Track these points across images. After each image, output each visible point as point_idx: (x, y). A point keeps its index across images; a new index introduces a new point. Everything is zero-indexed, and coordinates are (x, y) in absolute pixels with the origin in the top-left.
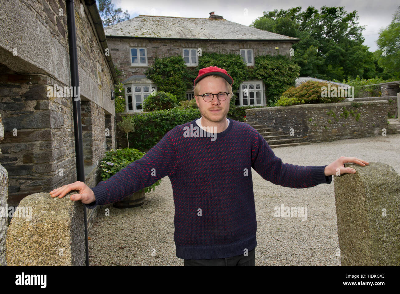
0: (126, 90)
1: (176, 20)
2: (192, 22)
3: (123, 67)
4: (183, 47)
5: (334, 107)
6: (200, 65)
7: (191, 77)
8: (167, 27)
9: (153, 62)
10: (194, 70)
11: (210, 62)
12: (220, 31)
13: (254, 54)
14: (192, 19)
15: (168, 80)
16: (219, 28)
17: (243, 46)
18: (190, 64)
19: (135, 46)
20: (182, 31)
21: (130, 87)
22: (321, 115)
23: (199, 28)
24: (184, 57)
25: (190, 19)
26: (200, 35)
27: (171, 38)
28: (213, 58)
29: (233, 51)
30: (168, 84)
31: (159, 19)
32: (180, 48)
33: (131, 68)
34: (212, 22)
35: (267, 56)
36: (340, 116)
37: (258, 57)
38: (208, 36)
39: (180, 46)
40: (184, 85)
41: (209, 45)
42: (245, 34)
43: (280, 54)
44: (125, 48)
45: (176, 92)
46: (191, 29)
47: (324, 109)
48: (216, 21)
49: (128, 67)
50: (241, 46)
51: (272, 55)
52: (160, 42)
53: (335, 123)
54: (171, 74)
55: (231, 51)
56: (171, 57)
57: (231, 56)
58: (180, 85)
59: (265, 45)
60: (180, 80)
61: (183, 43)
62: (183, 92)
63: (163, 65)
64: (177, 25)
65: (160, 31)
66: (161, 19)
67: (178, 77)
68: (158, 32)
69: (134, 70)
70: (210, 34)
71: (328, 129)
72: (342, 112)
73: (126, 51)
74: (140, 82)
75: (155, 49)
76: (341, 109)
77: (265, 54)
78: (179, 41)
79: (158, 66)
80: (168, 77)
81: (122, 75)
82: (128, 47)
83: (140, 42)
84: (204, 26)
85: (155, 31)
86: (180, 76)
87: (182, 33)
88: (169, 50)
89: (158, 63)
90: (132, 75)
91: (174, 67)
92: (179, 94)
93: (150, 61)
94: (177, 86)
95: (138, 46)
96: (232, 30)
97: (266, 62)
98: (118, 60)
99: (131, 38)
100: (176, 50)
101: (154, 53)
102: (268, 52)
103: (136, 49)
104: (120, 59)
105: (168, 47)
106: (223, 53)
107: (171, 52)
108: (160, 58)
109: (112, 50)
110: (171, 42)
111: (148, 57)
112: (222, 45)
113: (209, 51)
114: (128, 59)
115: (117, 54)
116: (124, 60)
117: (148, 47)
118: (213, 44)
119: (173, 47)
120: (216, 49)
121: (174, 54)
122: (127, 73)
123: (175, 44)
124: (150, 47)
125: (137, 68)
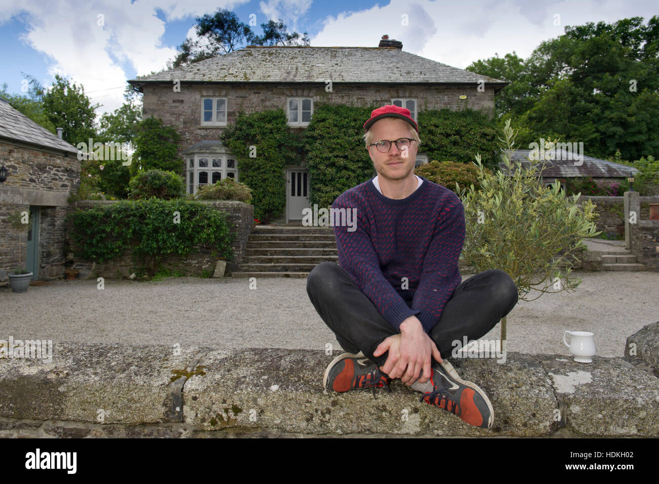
0: (188, 163)
3: (188, 128)
4: (287, 96)
8: (277, 64)
9: (236, 120)
13: (418, 106)
17: (397, 93)
18: (298, 123)
19: (209, 94)
21: (193, 158)
24: (288, 112)
27: (269, 81)
28: (338, 113)
29: (377, 101)
32: (283, 98)
33: (200, 129)
35: (442, 110)
37: (425, 112)
38: (335, 77)
39: (283, 94)
42: (408, 73)
43: (469, 107)
44: (193, 99)
49: (197, 126)
50: (394, 94)
51: (454, 108)
52: (250, 89)
55: (373, 101)
59: (440, 92)
60: (271, 150)
61: (288, 89)
63: (247, 125)
67: (269, 145)
69: (203, 133)
70: (342, 73)
73: (195, 103)
75: (241, 99)
77: (439, 107)
78: (281, 87)
79: (238, 126)
81: (185, 139)
82: (198, 96)
83: (218, 88)
86: (273, 142)
88: (263, 101)
89: (241, 121)
90: (199, 141)
93: (231, 118)
94: (267, 159)
95: (214, 96)
98: (181, 117)
99: (202, 83)
100: (275, 99)
101: (238, 105)
102: (446, 104)
103: (212, 100)
104: (185, 116)
105: (262, 96)
106: (357, 104)
107: (266, 103)
108: (247, 113)
109: (174, 101)
110: (267, 88)
111: (228, 112)
112: (358, 91)
113: (333, 101)
114: (197, 115)
115: (181, 108)
116: (190, 117)
117: (230, 95)
118: (340, 90)
119: (271, 96)
120: (346, 98)
121: (271, 107)
122: (192, 137)
123: (274, 91)
124: (233, 96)
125: (209, 129)
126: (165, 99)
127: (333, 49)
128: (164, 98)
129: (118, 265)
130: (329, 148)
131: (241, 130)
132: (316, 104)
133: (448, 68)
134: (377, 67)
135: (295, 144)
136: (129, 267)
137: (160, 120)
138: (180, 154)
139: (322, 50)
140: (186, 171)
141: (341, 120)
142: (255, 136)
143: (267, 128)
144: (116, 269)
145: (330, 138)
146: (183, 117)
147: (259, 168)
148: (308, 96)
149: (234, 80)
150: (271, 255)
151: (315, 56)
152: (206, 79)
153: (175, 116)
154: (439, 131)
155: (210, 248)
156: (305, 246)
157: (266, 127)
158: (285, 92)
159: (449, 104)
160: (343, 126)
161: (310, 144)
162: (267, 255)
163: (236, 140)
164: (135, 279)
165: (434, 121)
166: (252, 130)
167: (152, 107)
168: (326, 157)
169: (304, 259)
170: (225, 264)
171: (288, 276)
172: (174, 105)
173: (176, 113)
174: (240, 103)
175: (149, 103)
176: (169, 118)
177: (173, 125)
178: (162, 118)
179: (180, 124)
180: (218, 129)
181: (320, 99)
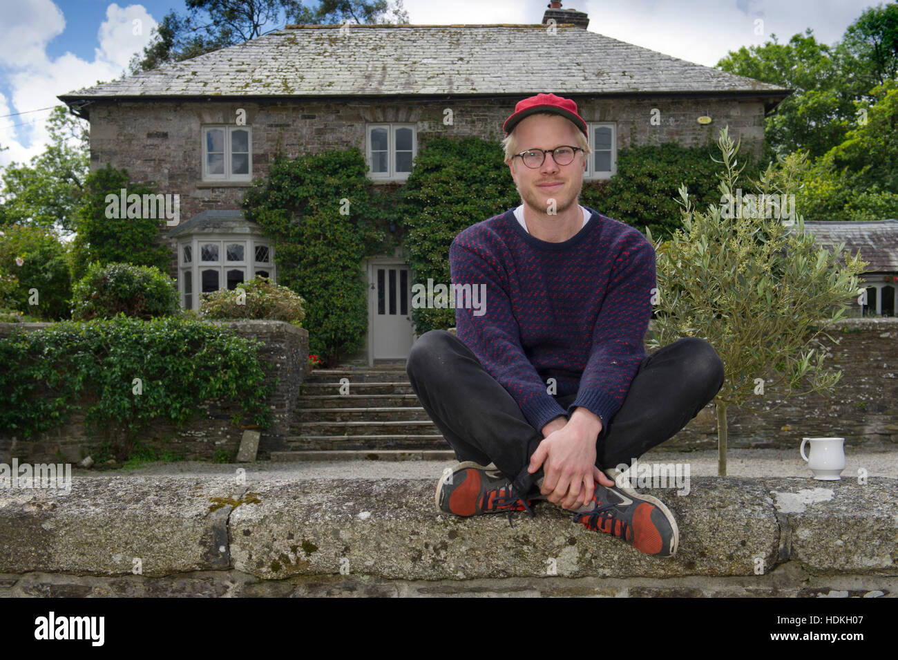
0: (181, 254)
3: (177, 186)
4: (367, 121)
9: (269, 170)
13: (618, 139)
18: (389, 175)
19: (216, 121)
21: (190, 245)
24: (368, 152)
26: (433, 81)
27: (331, 93)
28: (464, 154)
32: (358, 126)
33: (200, 188)
35: (665, 146)
37: (631, 149)
38: (457, 84)
39: (359, 118)
43: (716, 139)
44: (186, 129)
49: (193, 184)
51: (687, 142)
52: (294, 109)
61: (367, 108)
69: (207, 195)
73: (191, 137)
75: (278, 129)
77: (658, 139)
78: (357, 105)
82: (195, 125)
88: (320, 132)
90: (200, 211)
93: (260, 166)
95: (227, 123)
98: (164, 165)
99: (202, 99)
100: (344, 129)
101: (272, 140)
102: (671, 133)
103: (221, 133)
104: (171, 163)
105: (318, 123)
107: (327, 136)
108: (290, 156)
109: (150, 135)
110: (328, 107)
111: (253, 155)
112: (503, 111)
113: (455, 131)
114: (194, 162)
115: (163, 147)
116: (182, 166)
117: (257, 123)
118: (469, 109)
119: (335, 122)
120: (479, 126)
121: (337, 143)
122: (187, 203)
123: (341, 114)
124: (262, 124)
125: (218, 188)
126: (132, 131)
127: (453, 30)
128: (129, 130)
129: (59, 441)
130: (447, 222)
131: (279, 189)
132: (422, 137)
133: (676, 64)
134: (539, 64)
135: (383, 215)
136: (79, 445)
137: (125, 172)
138: (164, 237)
139: (432, 31)
140: (176, 269)
141: (471, 168)
142: (305, 200)
143: (328, 186)
144: (56, 449)
145: (450, 203)
146: (168, 166)
147: (315, 262)
148: (407, 121)
149: (264, 92)
150: (343, 420)
151: (419, 43)
152: (210, 91)
153: (152, 164)
154: (657, 185)
155: (228, 408)
156: (405, 405)
157: (327, 182)
158: (362, 114)
159: (677, 133)
160: (474, 180)
161: (412, 215)
162: (335, 420)
163: (270, 209)
164: (91, 467)
165: (649, 166)
166: (301, 188)
167: (111, 147)
168: (443, 240)
169: (404, 427)
170: (257, 436)
171: (374, 457)
172: (149, 142)
173: (153, 157)
174: (277, 137)
175: (102, 140)
176: (142, 169)
177: (151, 182)
178: (126, 168)
179: (162, 178)
180: (235, 187)
181: (430, 128)
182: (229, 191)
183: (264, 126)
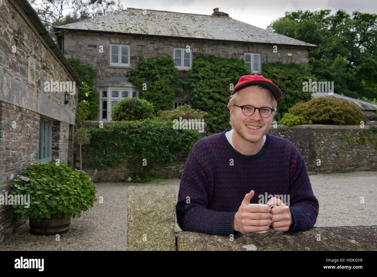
0: (101, 94)
1: (170, 16)
2: (190, 18)
3: (100, 67)
4: (175, 47)
5: (349, 130)
6: (194, 69)
7: (181, 83)
8: (158, 23)
9: (137, 63)
10: (186, 75)
11: (206, 66)
12: (222, 30)
13: (261, 59)
14: (190, 15)
15: (153, 84)
16: (221, 27)
17: (249, 49)
18: (182, 67)
19: (116, 42)
20: (175, 27)
21: (106, 90)
22: (333, 139)
23: (196, 24)
24: (174, 58)
25: (187, 14)
26: (196, 33)
27: (160, 35)
28: (210, 61)
29: (235, 54)
30: (152, 90)
31: (150, 13)
32: (171, 48)
33: (110, 68)
34: (214, 19)
35: (277, 63)
36: (356, 141)
37: (266, 63)
38: (206, 35)
39: (171, 45)
40: (172, 92)
41: (206, 46)
42: (252, 36)
43: (293, 61)
44: (104, 44)
45: (161, 99)
46: (187, 26)
47: (337, 131)
48: (219, 19)
49: (107, 66)
50: (246, 50)
51: (284, 62)
52: (147, 40)
53: (349, 150)
54: (156, 78)
55: (233, 54)
56: (158, 57)
57: (233, 60)
58: (166, 91)
60: (167, 86)
61: (174, 42)
62: (171, 100)
63: (149, 67)
64: (170, 21)
65: (148, 27)
66: (153, 13)
67: (165, 82)
68: (146, 28)
69: (112, 71)
70: (209, 33)
71: (340, 157)
72: (359, 137)
73: (106, 48)
74: (119, 85)
75: (141, 47)
76: (358, 134)
77: (275, 60)
78: (170, 40)
79: (141, 67)
80: (153, 81)
81: (98, 75)
82: (107, 43)
83: (123, 38)
84: (203, 23)
85: (142, 27)
86: (168, 80)
87: (175, 30)
88: (157, 49)
89: (142, 64)
90: (109, 77)
91: (161, 69)
92: (164, 102)
93: (133, 61)
94: (163, 92)
95: (120, 43)
96: (237, 29)
97: (275, 70)
100: (166, 49)
101: (138, 51)
102: (279, 58)
103: (118, 47)
104: (97, 57)
105: (156, 46)
106: (223, 56)
107: (159, 51)
108: (145, 58)
109: (89, 46)
110: (160, 40)
111: (131, 56)
112: (223, 46)
113: (206, 52)
114: (107, 58)
115: (94, 51)
116: (102, 59)
117: (132, 44)
118: (211, 45)
119: (162, 46)
120: (215, 51)
121: (163, 54)
122: (104, 74)
123: (164, 43)
124: (134, 45)
125: (117, 68)
126: (82, 44)
131: (144, 70)
132: (194, 54)
137: (78, 60)
138: (94, 87)
140: (99, 100)
141: (215, 66)
143: (163, 70)
146: (96, 58)
149: (135, 32)
153: (90, 57)
158: (172, 44)
159: (281, 58)
163: (140, 78)
166: (153, 70)
167: (72, 49)
172: (89, 48)
173: (90, 55)
174: (140, 50)
175: (69, 46)
176: (86, 59)
177: (89, 65)
178: (79, 58)
179: (94, 63)
180: (124, 68)
181: (197, 51)
182: (121, 70)
183: (135, 45)
